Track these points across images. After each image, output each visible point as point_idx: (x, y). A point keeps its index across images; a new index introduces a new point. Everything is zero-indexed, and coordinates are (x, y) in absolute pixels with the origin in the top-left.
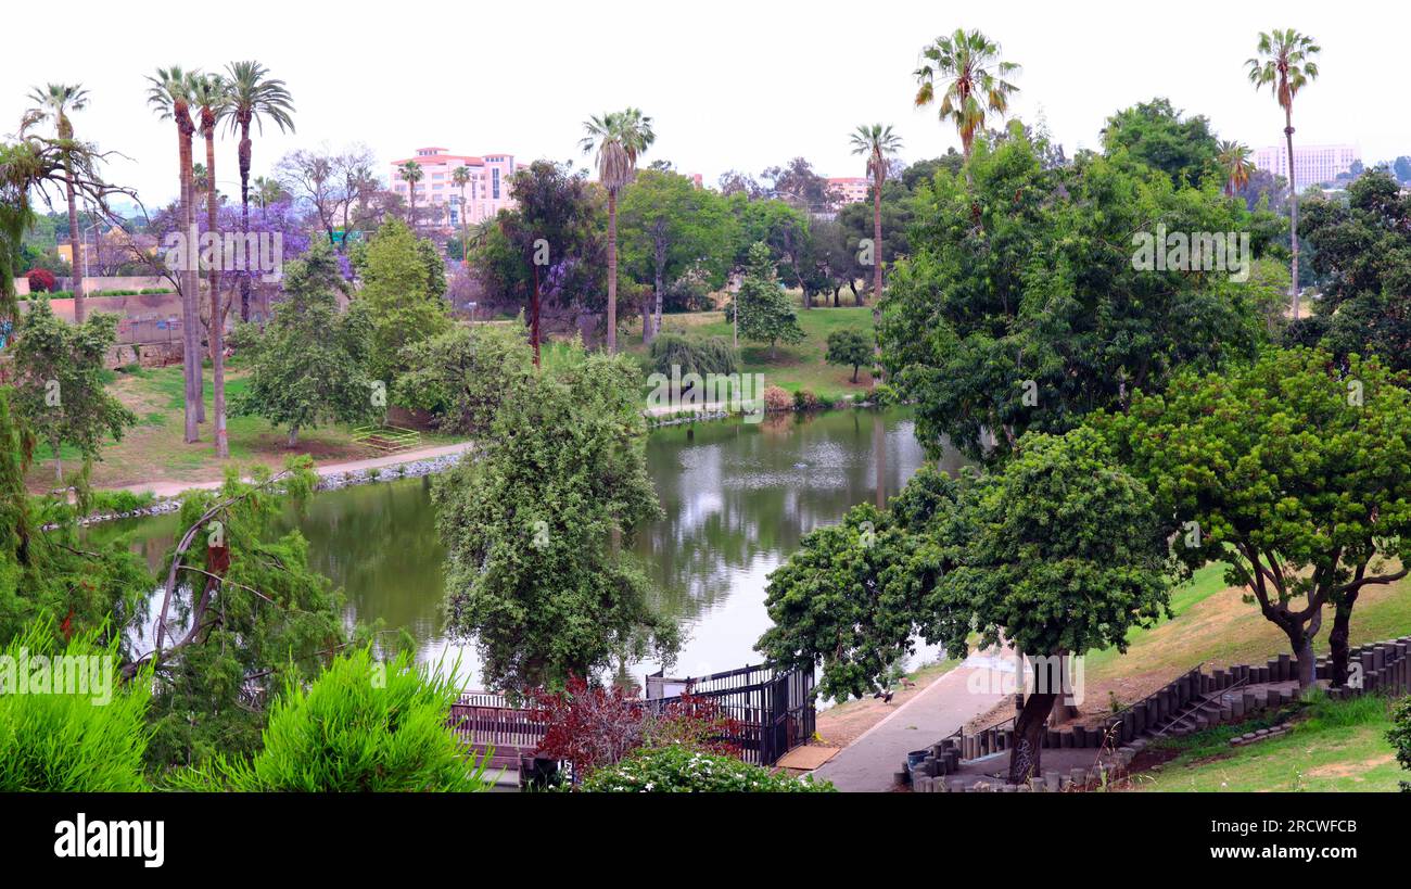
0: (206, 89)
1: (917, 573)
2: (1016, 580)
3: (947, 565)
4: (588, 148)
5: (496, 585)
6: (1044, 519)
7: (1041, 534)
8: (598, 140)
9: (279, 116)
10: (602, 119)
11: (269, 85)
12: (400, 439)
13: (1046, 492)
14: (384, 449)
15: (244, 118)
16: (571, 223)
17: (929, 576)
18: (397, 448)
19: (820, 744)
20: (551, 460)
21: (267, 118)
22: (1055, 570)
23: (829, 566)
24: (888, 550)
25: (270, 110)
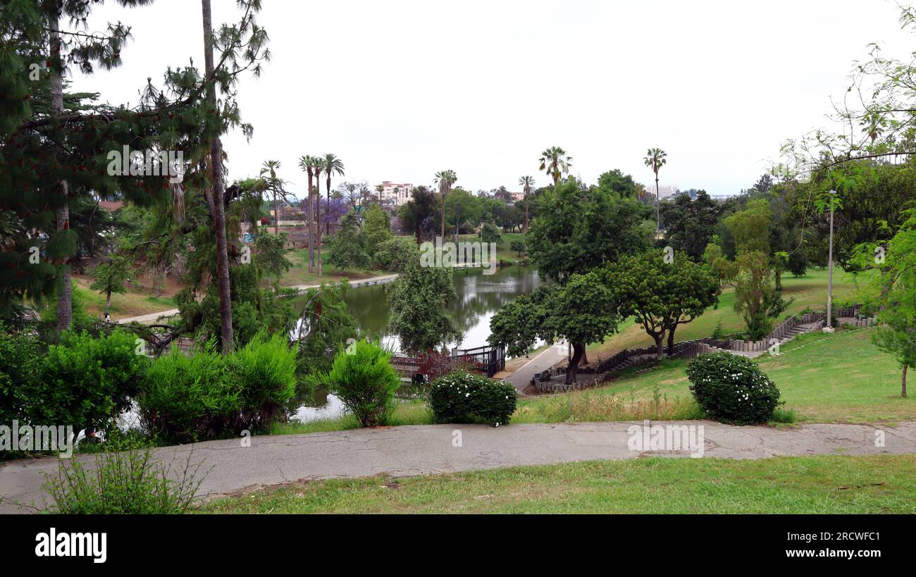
0: (317, 162)
1: (538, 318)
2: (569, 320)
3: (548, 315)
4: (436, 182)
5: (405, 319)
6: (578, 301)
7: (578, 306)
8: (439, 180)
9: (340, 171)
10: (441, 173)
11: (336, 161)
12: (376, 272)
13: (579, 293)
14: (369, 276)
15: (329, 171)
16: (430, 205)
17: (542, 319)
18: (375, 275)
19: (506, 371)
20: (423, 280)
21: (336, 172)
22: (581, 317)
23: (510, 315)
24: (529, 310)
25: (337, 169)
